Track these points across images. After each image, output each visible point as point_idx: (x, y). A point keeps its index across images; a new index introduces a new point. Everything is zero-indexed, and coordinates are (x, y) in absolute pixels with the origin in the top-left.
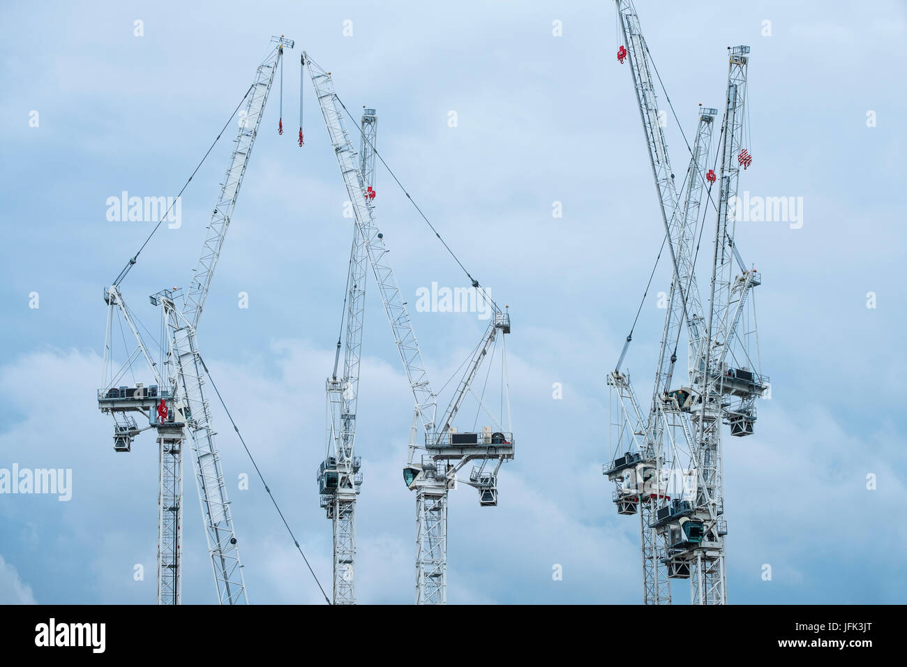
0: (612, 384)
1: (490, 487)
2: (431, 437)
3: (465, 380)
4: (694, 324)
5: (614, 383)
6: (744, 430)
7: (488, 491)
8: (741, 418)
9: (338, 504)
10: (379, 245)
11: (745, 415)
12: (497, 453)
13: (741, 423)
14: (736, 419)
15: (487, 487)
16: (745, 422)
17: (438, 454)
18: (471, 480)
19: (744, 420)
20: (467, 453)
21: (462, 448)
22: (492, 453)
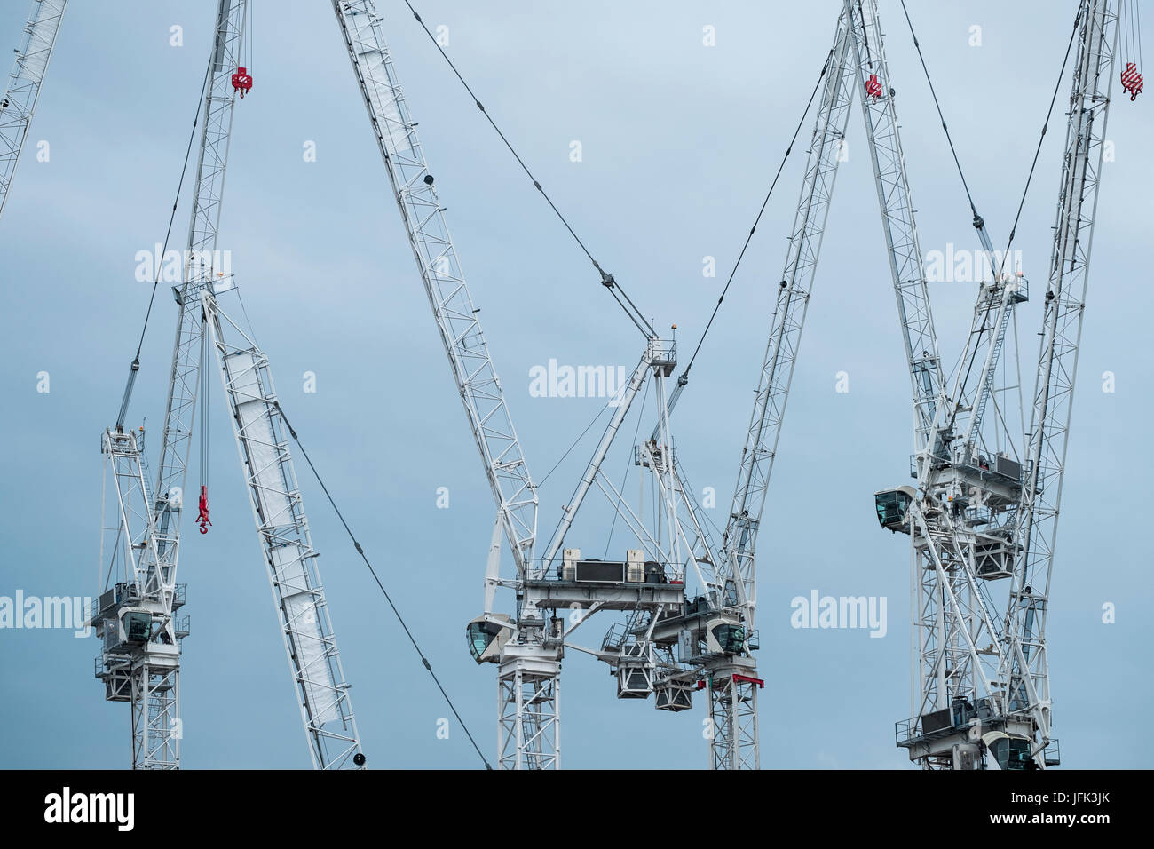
0: (646, 465)
1: (643, 663)
2: (531, 565)
3: (596, 462)
4: (924, 370)
5: (651, 463)
6: (1003, 569)
7: (640, 670)
8: (997, 546)
9: (146, 674)
10: (427, 196)
11: (1005, 541)
12: (655, 601)
13: (997, 556)
14: (988, 547)
15: (637, 662)
16: (1005, 554)
17: (545, 598)
18: (608, 649)
19: (1002, 549)
20: (599, 599)
21: (590, 590)
22: (645, 599)
